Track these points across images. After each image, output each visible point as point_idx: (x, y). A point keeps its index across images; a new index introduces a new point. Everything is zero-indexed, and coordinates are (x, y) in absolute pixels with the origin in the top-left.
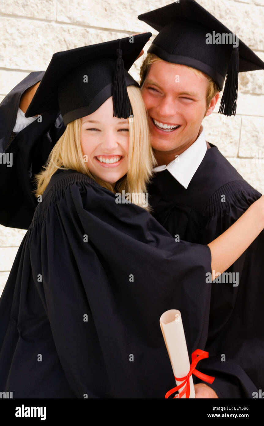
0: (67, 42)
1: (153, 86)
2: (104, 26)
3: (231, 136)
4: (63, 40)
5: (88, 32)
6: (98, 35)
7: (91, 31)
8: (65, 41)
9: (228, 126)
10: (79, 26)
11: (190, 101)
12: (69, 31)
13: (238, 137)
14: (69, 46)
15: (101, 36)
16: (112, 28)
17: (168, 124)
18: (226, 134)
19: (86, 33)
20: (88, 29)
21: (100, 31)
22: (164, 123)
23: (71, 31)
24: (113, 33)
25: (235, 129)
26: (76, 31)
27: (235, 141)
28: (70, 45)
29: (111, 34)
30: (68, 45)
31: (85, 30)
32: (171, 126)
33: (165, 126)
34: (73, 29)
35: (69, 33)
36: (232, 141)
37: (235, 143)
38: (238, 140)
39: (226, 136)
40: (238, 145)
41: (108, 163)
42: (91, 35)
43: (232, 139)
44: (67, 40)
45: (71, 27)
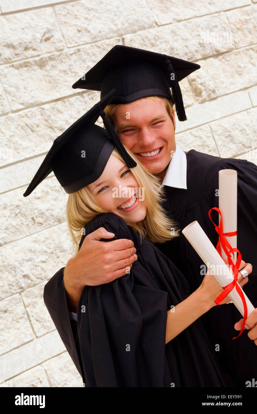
0: (29, 125)
1: (127, 129)
2: (55, 98)
3: (207, 145)
4: (25, 125)
5: (43, 109)
6: (54, 108)
7: (46, 106)
8: (27, 126)
9: (201, 138)
10: (33, 107)
11: (161, 123)
12: (26, 115)
13: (214, 143)
14: (32, 129)
15: (56, 108)
16: (63, 96)
17: (154, 150)
18: (202, 146)
19: (43, 111)
20: (43, 107)
21: (53, 104)
22: (150, 152)
23: (29, 115)
24: (65, 100)
25: (208, 137)
26: (33, 113)
27: (213, 148)
28: (32, 127)
29: (64, 102)
30: (31, 127)
31: (40, 108)
32: (156, 151)
33: (153, 154)
34: (29, 112)
35: (28, 117)
36: (210, 149)
37: (214, 150)
38: (215, 146)
39: (204, 147)
40: (217, 150)
41: (130, 206)
42: (48, 110)
43: (209, 148)
44: (28, 123)
45: (26, 111)
